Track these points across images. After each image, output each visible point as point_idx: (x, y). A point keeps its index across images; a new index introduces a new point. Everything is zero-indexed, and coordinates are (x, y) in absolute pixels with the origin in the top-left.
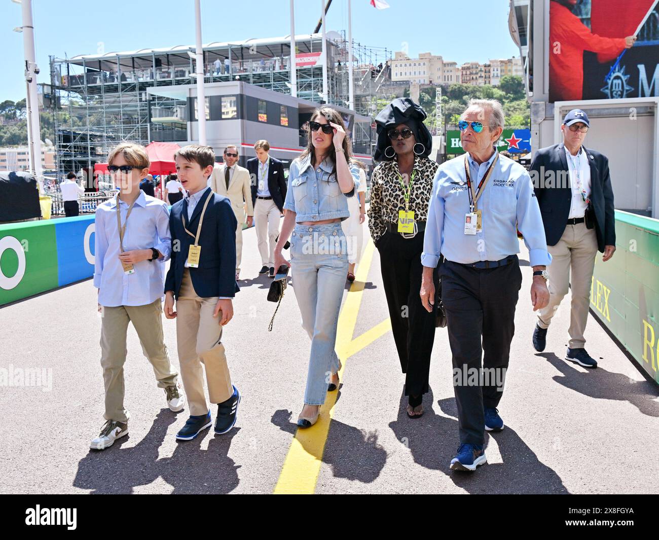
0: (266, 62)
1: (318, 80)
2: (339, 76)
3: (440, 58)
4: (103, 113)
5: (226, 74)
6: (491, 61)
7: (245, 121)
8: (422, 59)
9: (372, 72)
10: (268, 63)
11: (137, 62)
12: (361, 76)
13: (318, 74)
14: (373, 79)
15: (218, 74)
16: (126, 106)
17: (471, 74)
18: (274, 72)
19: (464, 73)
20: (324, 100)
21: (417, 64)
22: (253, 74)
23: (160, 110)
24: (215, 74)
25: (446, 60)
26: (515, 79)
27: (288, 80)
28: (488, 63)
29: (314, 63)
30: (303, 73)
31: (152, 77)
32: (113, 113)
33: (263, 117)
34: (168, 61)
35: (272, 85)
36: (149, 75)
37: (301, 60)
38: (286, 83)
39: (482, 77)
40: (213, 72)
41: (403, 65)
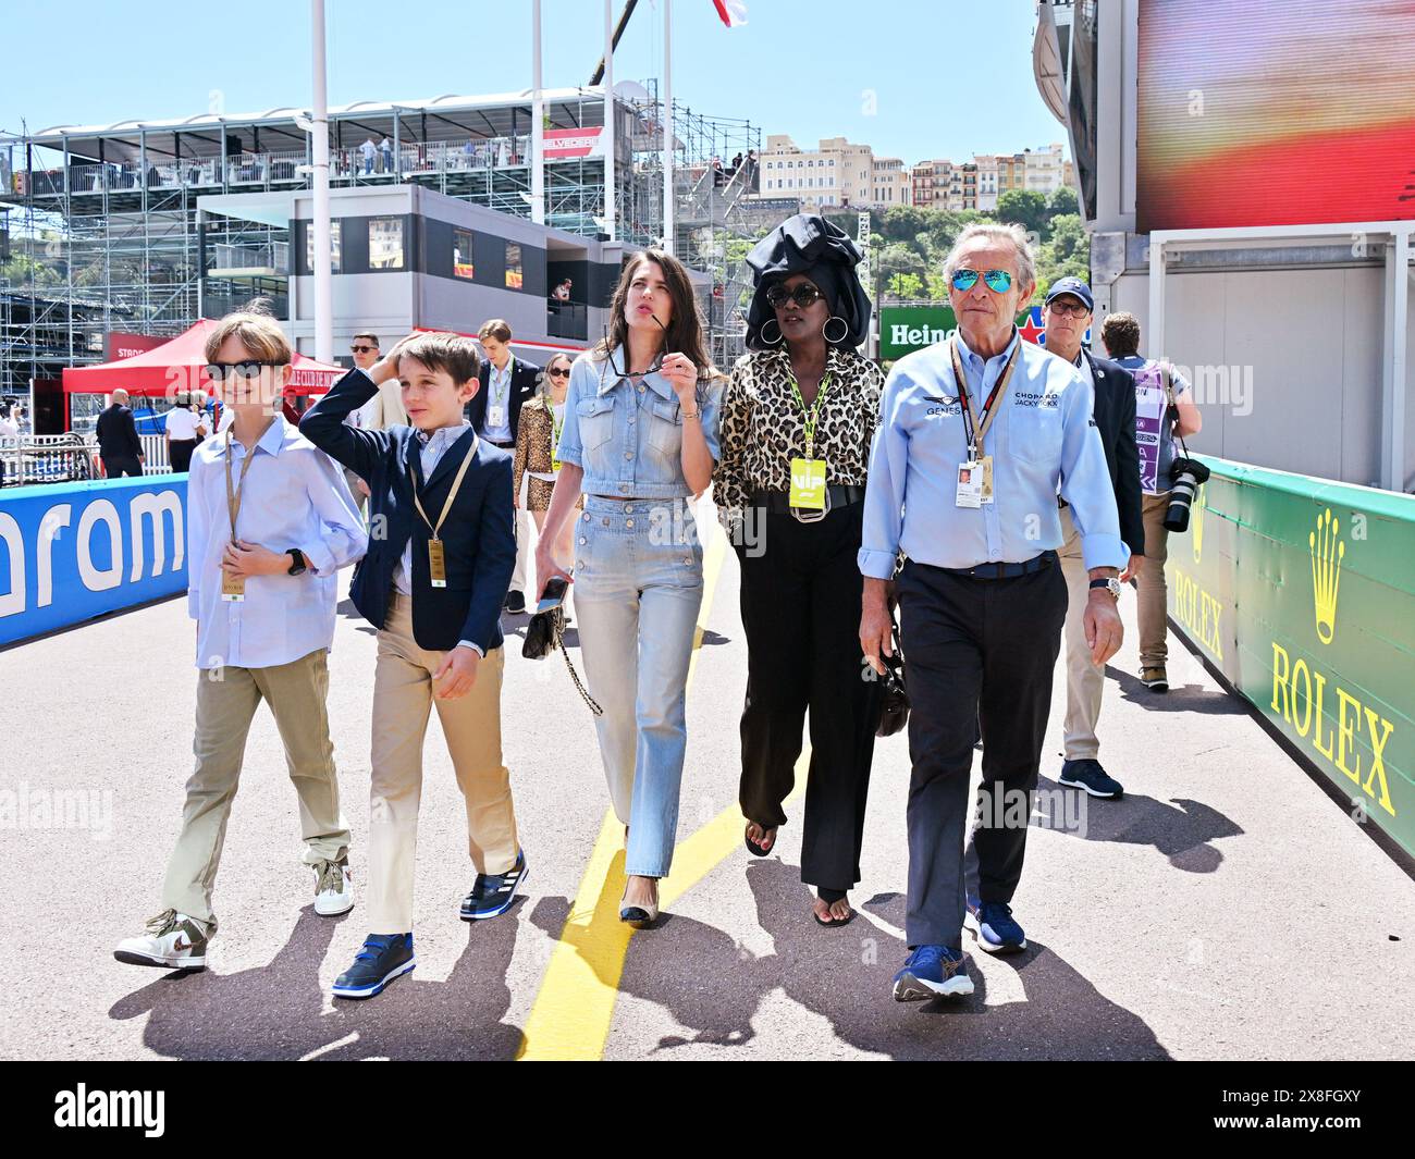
0: (477, 147)
1: (596, 188)
2: (642, 181)
3: (866, 150)
4: (105, 257)
5: (387, 174)
6: (977, 159)
7: (423, 276)
8: (826, 151)
9: (717, 174)
10: (483, 152)
11: (185, 143)
12: (690, 183)
13: (595, 176)
14: (718, 188)
15: (368, 172)
16: (158, 241)
17: (934, 185)
18: (496, 169)
19: (919, 183)
20: (606, 232)
21: (816, 163)
22: (448, 175)
23: (233, 251)
24: (362, 174)
25: (879, 156)
26: (1031, 198)
27: (526, 190)
28: (971, 162)
29: (587, 150)
30: (560, 173)
31: (219, 177)
32: (128, 258)
33: (464, 269)
34: (257, 142)
35: (491, 200)
36: (213, 173)
37: (556, 143)
38: (522, 194)
39: (959, 192)
40: (358, 169)
41: (785, 164)
